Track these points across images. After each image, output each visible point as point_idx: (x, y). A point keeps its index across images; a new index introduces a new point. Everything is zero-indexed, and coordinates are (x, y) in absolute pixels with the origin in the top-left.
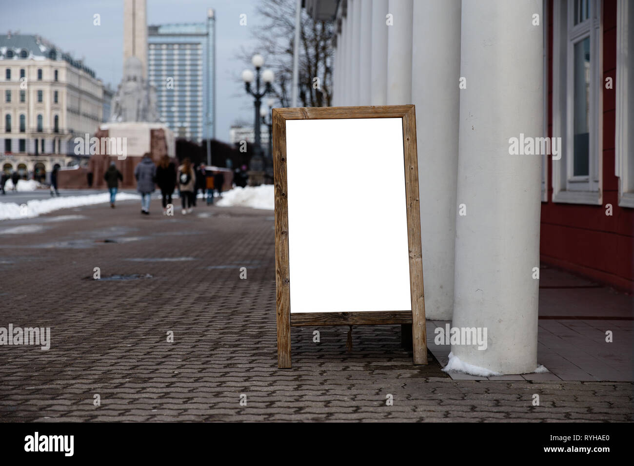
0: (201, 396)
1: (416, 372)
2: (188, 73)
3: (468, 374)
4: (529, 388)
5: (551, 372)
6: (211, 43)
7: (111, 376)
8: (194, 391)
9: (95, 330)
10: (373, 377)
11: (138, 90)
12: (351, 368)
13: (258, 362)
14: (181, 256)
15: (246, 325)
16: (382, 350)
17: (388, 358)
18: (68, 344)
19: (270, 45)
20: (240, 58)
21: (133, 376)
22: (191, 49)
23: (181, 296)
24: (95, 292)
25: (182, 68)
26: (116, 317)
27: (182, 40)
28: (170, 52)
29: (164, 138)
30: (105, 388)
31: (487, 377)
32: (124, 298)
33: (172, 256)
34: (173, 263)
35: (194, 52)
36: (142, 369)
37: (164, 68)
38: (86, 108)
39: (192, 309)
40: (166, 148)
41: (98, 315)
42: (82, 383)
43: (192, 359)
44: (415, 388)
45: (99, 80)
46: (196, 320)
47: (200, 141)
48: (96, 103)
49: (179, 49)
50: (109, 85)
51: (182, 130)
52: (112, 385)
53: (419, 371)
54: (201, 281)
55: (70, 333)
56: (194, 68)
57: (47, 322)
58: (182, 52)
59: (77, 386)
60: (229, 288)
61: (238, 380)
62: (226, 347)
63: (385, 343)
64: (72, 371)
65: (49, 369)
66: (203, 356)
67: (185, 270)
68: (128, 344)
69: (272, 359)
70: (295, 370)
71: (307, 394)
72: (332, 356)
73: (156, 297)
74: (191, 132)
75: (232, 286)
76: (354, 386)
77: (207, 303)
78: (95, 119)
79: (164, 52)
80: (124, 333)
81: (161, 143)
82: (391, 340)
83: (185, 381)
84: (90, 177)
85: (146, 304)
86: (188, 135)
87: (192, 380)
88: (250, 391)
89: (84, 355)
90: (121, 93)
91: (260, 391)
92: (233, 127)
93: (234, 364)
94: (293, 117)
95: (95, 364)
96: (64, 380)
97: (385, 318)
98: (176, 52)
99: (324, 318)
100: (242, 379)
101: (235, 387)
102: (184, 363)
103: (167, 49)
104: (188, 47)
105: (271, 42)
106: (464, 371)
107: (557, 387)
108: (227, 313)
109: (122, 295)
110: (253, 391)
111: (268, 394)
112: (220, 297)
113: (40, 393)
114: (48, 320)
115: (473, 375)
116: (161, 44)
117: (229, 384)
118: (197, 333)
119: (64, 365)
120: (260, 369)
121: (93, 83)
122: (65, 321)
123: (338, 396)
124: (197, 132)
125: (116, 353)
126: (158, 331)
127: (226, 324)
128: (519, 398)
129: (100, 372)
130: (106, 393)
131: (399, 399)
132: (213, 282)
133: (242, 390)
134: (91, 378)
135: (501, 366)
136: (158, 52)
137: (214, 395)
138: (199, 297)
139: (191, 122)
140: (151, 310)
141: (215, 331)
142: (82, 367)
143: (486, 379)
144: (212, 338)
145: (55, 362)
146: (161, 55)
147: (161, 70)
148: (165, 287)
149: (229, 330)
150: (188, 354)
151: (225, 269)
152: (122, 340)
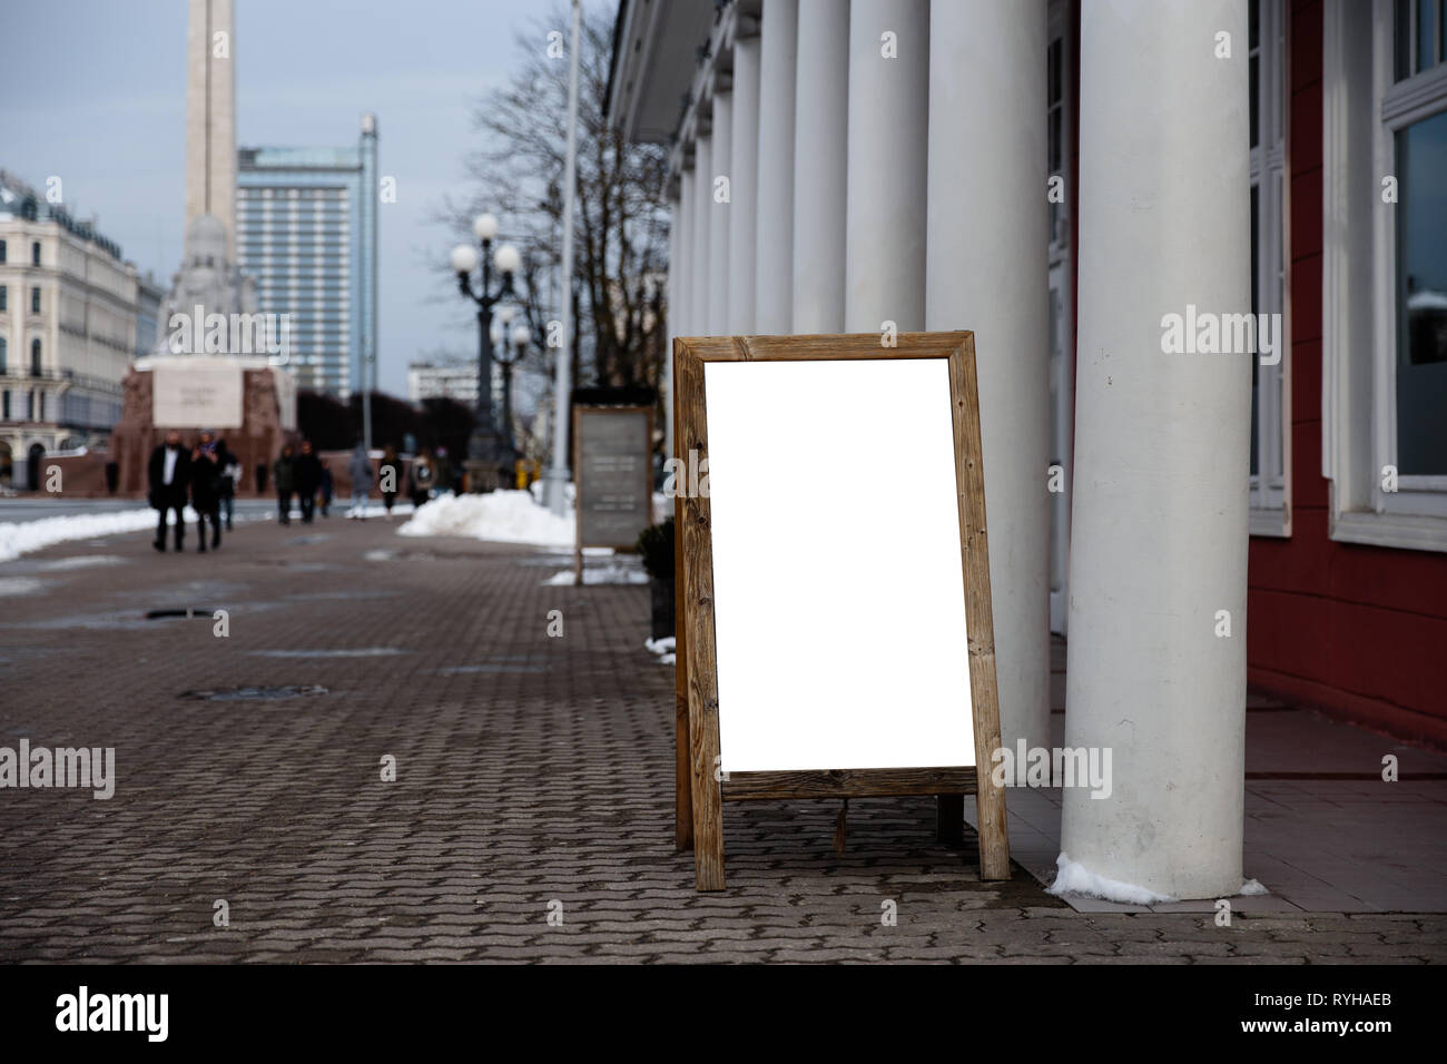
0: (558, 953)
1: (993, 895)
2: (319, 250)
3: (1106, 899)
4: (1242, 927)
5: (1275, 893)
6: (368, 186)
7: (344, 911)
8: (537, 942)
9: (259, 809)
10: (907, 907)
11: (217, 287)
12: (852, 889)
13: (646, 877)
14: (369, 644)
15: (583, 796)
16: (900, 850)
17: (919, 865)
18: (213, 842)
19: (508, 193)
20: (446, 219)
21: (391, 909)
22: (325, 200)
23: (411, 733)
24: (220, 725)
25: (306, 239)
26: (290, 780)
27: (306, 179)
28: (280, 206)
29: (272, 389)
30: (342, 938)
31: (1147, 906)
32: (290, 740)
33: (350, 646)
34: (358, 660)
35: (332, 206)
36: (402, 895)
37: (267, 239)
38: (100, 324)
39: (448, 761)
40: (277, 410)
41: (251, 777)
42: (285, 928)
43: (502, 872)
44: (1006, 930)
45: (128, 264)
46: (468, 786)
47: (344, 394)
48: (122, 312)
49: (300, 199)
50: (150, 275)
51: (305, 371)
52: (353, 932)
53: (997, 893)
54: (441, 701)
55: (205, 817)
56: (331, 239)
57: (143, 792)
58: (307, 206)
59: (276, 934)
60: (509, 714)
61: (621, 918)
62: (563, 846)
63: (899, 833)
64: (251, 900)
65: (199, 897)
66: (522, 866)
67: (396, 676)
68: (345, 838)
69: (674, 871)
70: (734, 895)
71: (781, 945)
72: (801, 864)
73: (360, 737)
74: (325, 377)
75: (513, 711)
76: (875, 928)
77: (476, 750)
78: (119, 347)
79: (268, 205)
80: (323, 816)
81: (266, 400)
82: (909, 827)
83: (507, 920)
84: (113, 471)
85: (343, 750)
86: (318, 383)
87: (522, 918)
88: (657, 941)
89: (261, 866)
90: (181, 292)
91: (678, 941)
92: (414, 366)
93: (597, 882)
94: (718, 355)
95: (296, 886)
96: (242, 920)
97: (921, 781)
98: (293, 205)
99: (793, 784)
100: (628, 916)
101: (621, 933)
102: (488, 881)
103: (274, 199)
104: (319, 194)
105: (507, 186)
106: (1096, 892)
107: (1301, 925)
108: (528, 770)
109: (283, 732)
110: (663, 941)
111: (699, 948)
112: (498, 735)
113: (203, 950)
114: (145, 789)
115: (1116, 902)
116: (261, 188)
117: (603, 926)
118: (485, 816)
119: (229, 888)
120: (660, 893)
121: (117, 271)
122: (183, 791)
123: (851, 950)
124: (338, 376)
125: (327, 860)
126: (397, 810)
127: (538, 795)
128: (1231, 950)
129: (315, 904)
130: (348, 950)
131: (982, 956)
132: (468, 703)
133: (638, 939)
134: (302, 916)
135: (1173, 881)
136: (255, 206)
137: (584, 952)
138: (453, 736)
139: (325, 354)
140: (362, 765)
141: (522, 810)
142: (271, 892)
143: (1146, 910)
144: (522, 826)
145: (206, 882)
146: (261, 211)
147: (261, 244)
148: (370, 714)
149: (551, 809)
150: (487, 861)
151: (479, 673)
152: (329, 833)
